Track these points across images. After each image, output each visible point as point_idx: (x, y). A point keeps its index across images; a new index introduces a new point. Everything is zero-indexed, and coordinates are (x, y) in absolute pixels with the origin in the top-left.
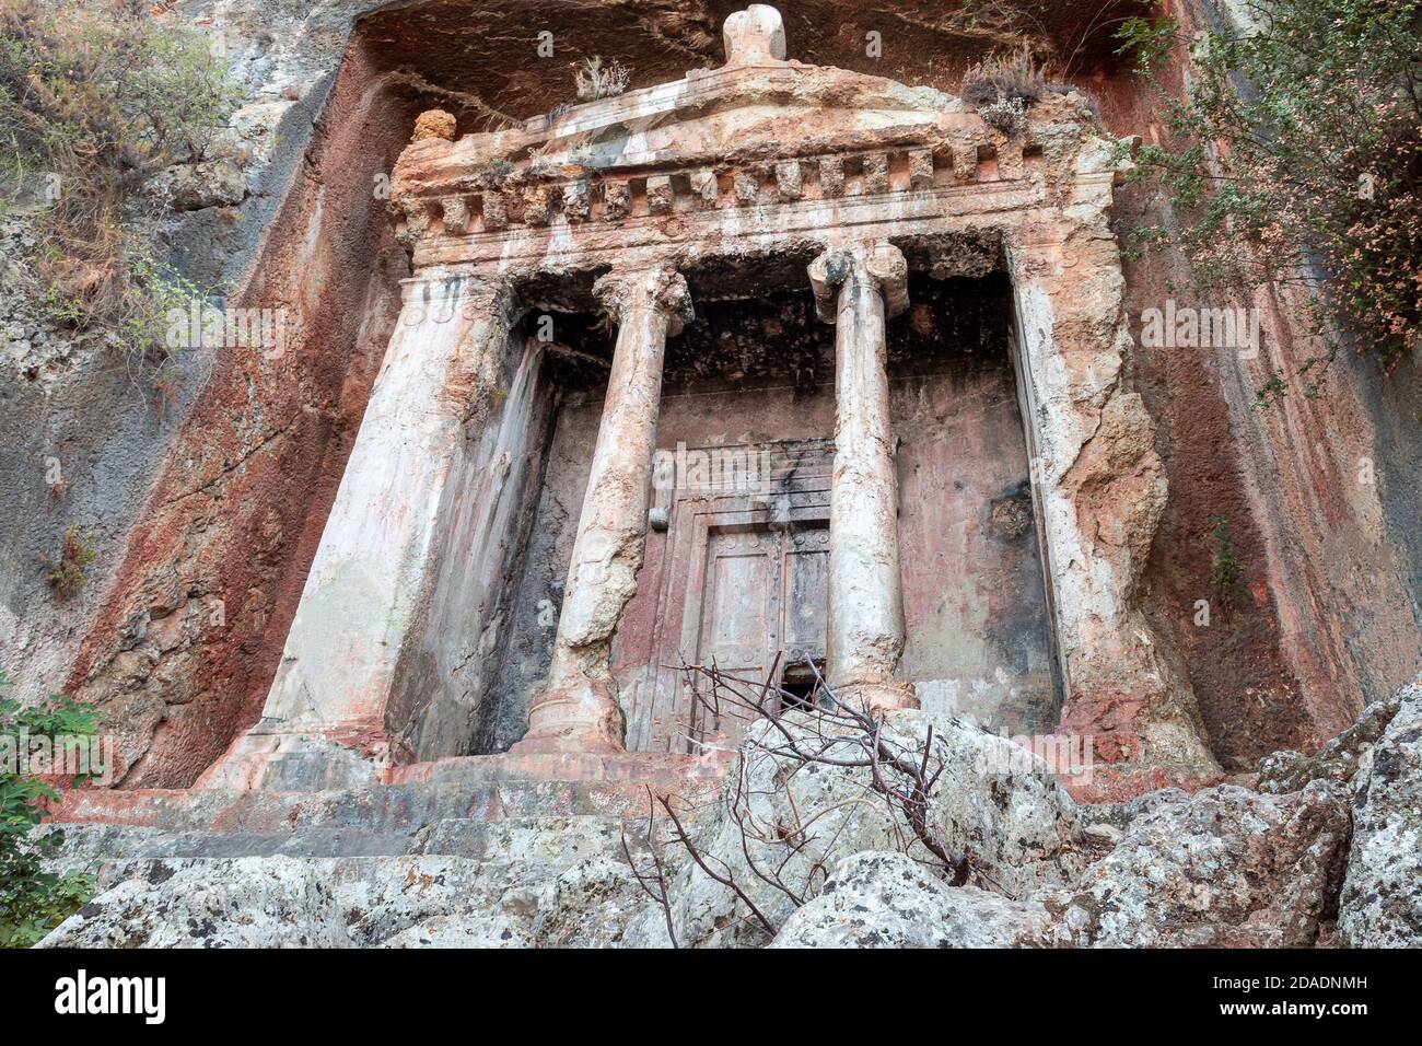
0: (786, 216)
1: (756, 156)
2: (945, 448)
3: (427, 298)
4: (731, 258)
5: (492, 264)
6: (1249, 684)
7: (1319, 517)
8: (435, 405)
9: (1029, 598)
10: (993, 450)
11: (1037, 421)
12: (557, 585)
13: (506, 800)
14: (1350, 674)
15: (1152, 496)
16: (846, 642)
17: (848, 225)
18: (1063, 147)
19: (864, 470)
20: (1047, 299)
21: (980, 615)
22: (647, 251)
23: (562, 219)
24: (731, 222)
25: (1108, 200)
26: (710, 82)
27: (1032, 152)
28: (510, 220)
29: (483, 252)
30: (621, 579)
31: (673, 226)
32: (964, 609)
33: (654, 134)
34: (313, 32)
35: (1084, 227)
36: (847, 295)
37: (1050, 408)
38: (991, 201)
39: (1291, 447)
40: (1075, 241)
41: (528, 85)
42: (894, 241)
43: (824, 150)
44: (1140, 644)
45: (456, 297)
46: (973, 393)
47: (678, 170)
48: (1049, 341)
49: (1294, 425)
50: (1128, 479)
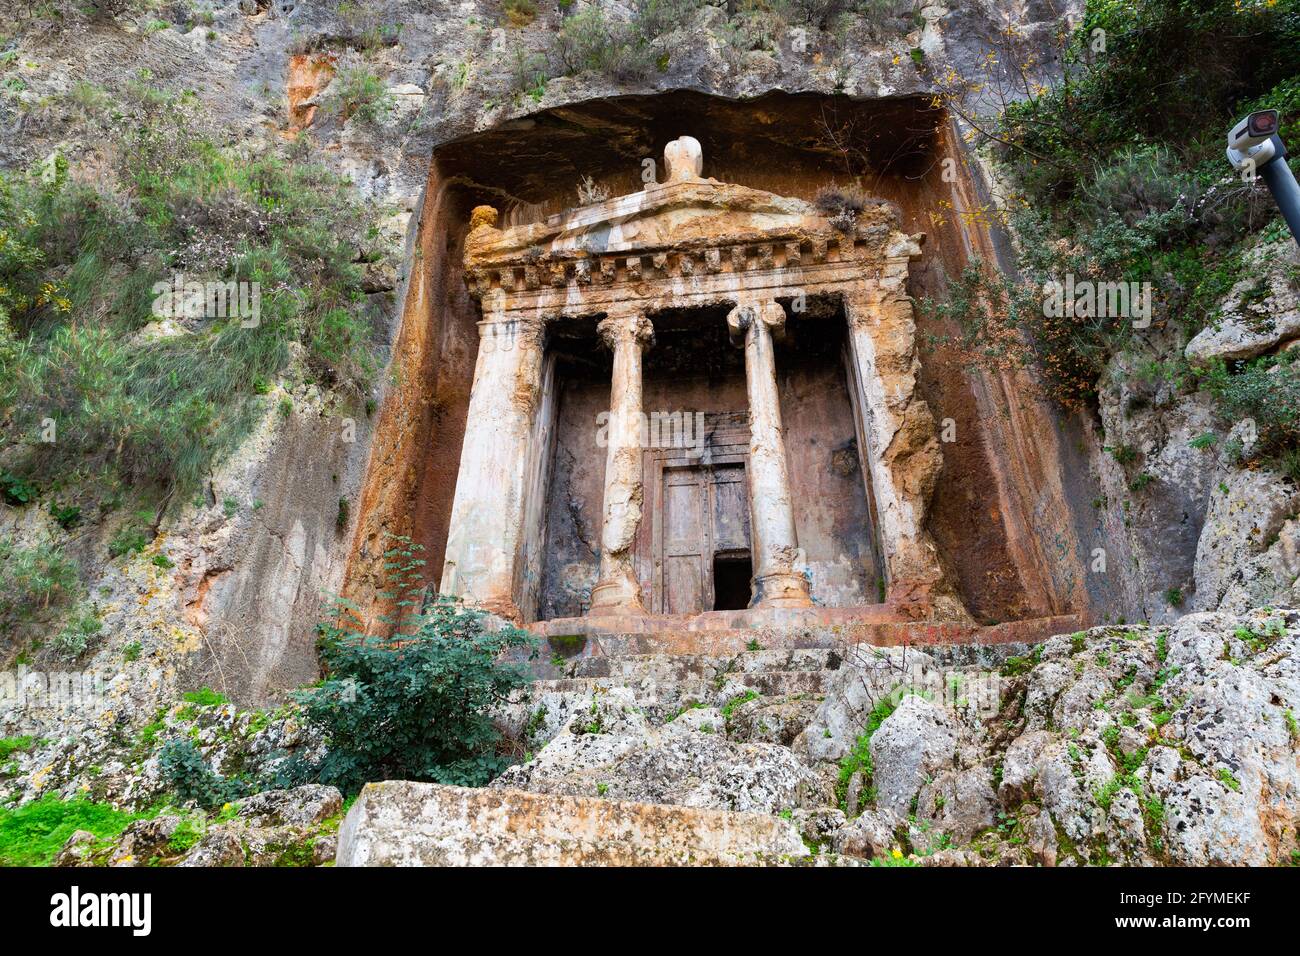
0: (711, 283)
1: (694, 246)
2: (803, 417)
3: (495, 334)
4: (679, 309)
5: (532, 312)
6: (989, 569)
7: (1029, 478)
8: (511, 405)
9: (858, 512)
10: (833, 419)
11: (866, 418)
12: (574, 504)
13: (602, 644)
14: (1045, 567)
15: (935, 464)
16: (767, 550)
17: (749, 289)
18: (879, 240)
19: (770, 448)
20: (871, 341)
21: (829, 523)
22: (628, 305)
23: (574, 282)
24: (678, 287)
25: (905, 274)
26: (660, 194)
27: (860, 243)
28: (542, 283)
29: (526, 303)
30: (634, 513)
31: (643, 288)
32: (820, 519)
33: (626, 226)
34: (408, 156)
35: (891, 293)
36: (751, 335)
37: (875, 410)
38: (835, 274)
39: (1013, 434)
40: (887, 303)
41: (536, 182)
42: (778, 300)
43: (734, 243)
44: (929, 552)
45: (513, 333)
46: (819, 382)
47: (646, 255)
48: (873, 368)
49: (1016, 425)
50: (920, 454)
